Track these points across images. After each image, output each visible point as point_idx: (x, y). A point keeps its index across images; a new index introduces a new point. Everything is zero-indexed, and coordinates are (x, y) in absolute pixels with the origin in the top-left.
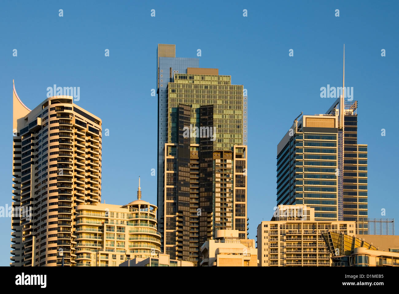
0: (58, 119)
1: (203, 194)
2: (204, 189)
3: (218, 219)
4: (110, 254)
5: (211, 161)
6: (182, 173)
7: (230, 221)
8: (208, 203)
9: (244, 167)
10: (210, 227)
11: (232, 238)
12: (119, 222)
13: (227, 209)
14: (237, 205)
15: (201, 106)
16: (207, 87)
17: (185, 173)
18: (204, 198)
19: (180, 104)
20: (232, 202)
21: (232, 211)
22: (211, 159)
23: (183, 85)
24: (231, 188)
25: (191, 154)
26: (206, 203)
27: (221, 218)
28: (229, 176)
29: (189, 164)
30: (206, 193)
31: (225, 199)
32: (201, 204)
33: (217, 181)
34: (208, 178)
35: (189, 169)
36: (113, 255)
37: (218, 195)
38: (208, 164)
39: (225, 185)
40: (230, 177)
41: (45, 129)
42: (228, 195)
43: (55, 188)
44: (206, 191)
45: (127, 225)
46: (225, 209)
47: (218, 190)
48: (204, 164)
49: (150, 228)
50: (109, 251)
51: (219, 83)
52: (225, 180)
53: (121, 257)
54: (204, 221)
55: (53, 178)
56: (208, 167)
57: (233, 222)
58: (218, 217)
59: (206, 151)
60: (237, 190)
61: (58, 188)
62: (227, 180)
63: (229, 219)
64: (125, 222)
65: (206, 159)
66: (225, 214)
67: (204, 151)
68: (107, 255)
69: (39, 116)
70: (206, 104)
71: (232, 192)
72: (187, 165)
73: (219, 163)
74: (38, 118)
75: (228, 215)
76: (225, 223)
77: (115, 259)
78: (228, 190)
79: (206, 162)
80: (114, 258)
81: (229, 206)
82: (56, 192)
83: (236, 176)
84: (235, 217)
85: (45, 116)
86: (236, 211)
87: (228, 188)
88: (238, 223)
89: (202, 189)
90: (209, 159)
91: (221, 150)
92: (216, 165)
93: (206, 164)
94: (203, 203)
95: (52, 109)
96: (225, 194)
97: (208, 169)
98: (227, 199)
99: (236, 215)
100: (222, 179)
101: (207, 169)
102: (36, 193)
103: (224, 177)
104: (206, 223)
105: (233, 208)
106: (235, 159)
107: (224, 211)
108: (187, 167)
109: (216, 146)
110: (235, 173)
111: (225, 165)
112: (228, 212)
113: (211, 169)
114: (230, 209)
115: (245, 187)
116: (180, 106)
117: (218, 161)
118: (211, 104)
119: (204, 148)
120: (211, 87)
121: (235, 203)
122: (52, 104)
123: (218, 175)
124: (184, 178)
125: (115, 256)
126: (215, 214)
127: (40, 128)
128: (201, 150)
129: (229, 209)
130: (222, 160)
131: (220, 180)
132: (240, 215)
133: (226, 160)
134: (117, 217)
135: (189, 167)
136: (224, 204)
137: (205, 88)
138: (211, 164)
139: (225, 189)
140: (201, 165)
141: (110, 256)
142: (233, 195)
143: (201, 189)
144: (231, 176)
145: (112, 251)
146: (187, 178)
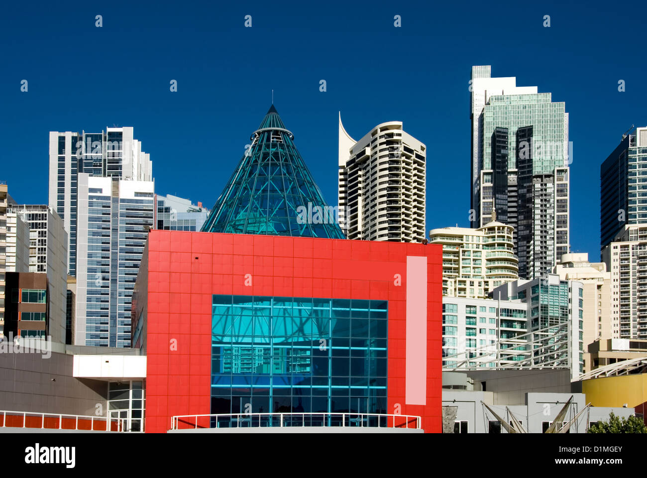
0: (388, 147)
1: (522, 222)
2: (522, 216)
3: (538, 248)
4: (468, 280)
5: (531, 186)
6: (500, 201)
7: (551, 249)
8: (528, 231)
9: (566, 190)
10: (529, 257)
11: (581, 262)
12: (475, 246)
13: (547, 236)
14: (558, 232)
15: (519, 128)
16: (526, 106)
17: (502, 201)
18: (522, 227)
19: (497, 127)
20: (553, 229)
21: (553, 238)
22: (531, 184)
23: (500, 107)
24: (552, 214)
25: (508, 180)
26: (525, 232)
27: (541, 247)
28: (549, 201)
29: (506, 191)
30: (525, 221)
31: (545, 226)
32: (519, 232)
33: (537, 208)
34: (527, 205)
35: (507, 196)
36: (471, 282)
37: (538, 222)
38: (527, 190)
39: (546, 211)
40: (551, 202)
41: (373, 158)
42: (548, 222)
43: (385, 219)
44: (525, 218)
45: (483, 249)
46: (545, 237)
47: (537, 217)
48: (522, 190)
49: (508, 252)
50: (466, 277)
51: (538, 102)
52: (546, 205)
53: (479, 283)
54: (523, 251)
55: (383, 209)
56: (527, 193)
57: (554, 251)
58: (538, 245)
59: (525, 175)
60: (558, 216)
61: (387, 219)
62: (548, 205)
63: (549, 247)
64: (481, 246)
65: (525, 185)
66: (545, 242)
67: (522, 176)
68: (465, 282)
69: (368, 146)
70: (524, 125)
71: (553, 218)
72: (505, 192)
73: (539, 188)
74: (366, 148)
75: (548, 243)
76: (545, 252)
77: (473, 285)
78: (548, 217)
79: (525, 187)
80: (471, 285)
81: (549, 233)
82: (385, 223)
83: (558, 201)
84: (556, 245)
85: (374, 145)
86: (558, 238)
87: (548, 214)
88: (560, 251)
89: (521, 217)
90: (528, 184)
91: (541, 174)
92: (536, 190)
93: (525, 190)
94: (522, 232)
95: (381, 137)
96: (546, 221)
97: (528, 195)
98: (547, 226)
99: (558, 243)
100: (542, 206)
101: (526, 195)
102: (364, 225)
103: (544, 203)
104: (525, 253)
105: (554, 235)
106: (556, 182)
107: (544, 239)
108: (505, 194)
109: (535, 170)
110: (556, 198)
111: (546, 190)
112: (548, 240)
113: (531, 194)
114: (551, 236)
115: (567, 212)
116: (498, 129)
117: (538, 186)
118: (529, 125)
119: (523, 173)
120: (530, 107)
121: (556, 229)
122: (381, 131)
123: (538, 201)
124: (502, 206)
125: (473, 282)
126: (534, 243)
127: (368, 158)
128: (520, 175)
129: (549, 236)
130: (542, 185)
131: (539, 206)
132: (561, 243)
133: (546, 185)
134: (472, 241)
135: (507, 195)
136: (544, 232)
137: (523, 108)
138: (530, 189)
139: (545, 216)
140: (520, 191)
141: (468, 283)
142: (554, 222)
143: (519, 217)
144: (552, 200)
145: (469, 277)
146: (504, 206)
